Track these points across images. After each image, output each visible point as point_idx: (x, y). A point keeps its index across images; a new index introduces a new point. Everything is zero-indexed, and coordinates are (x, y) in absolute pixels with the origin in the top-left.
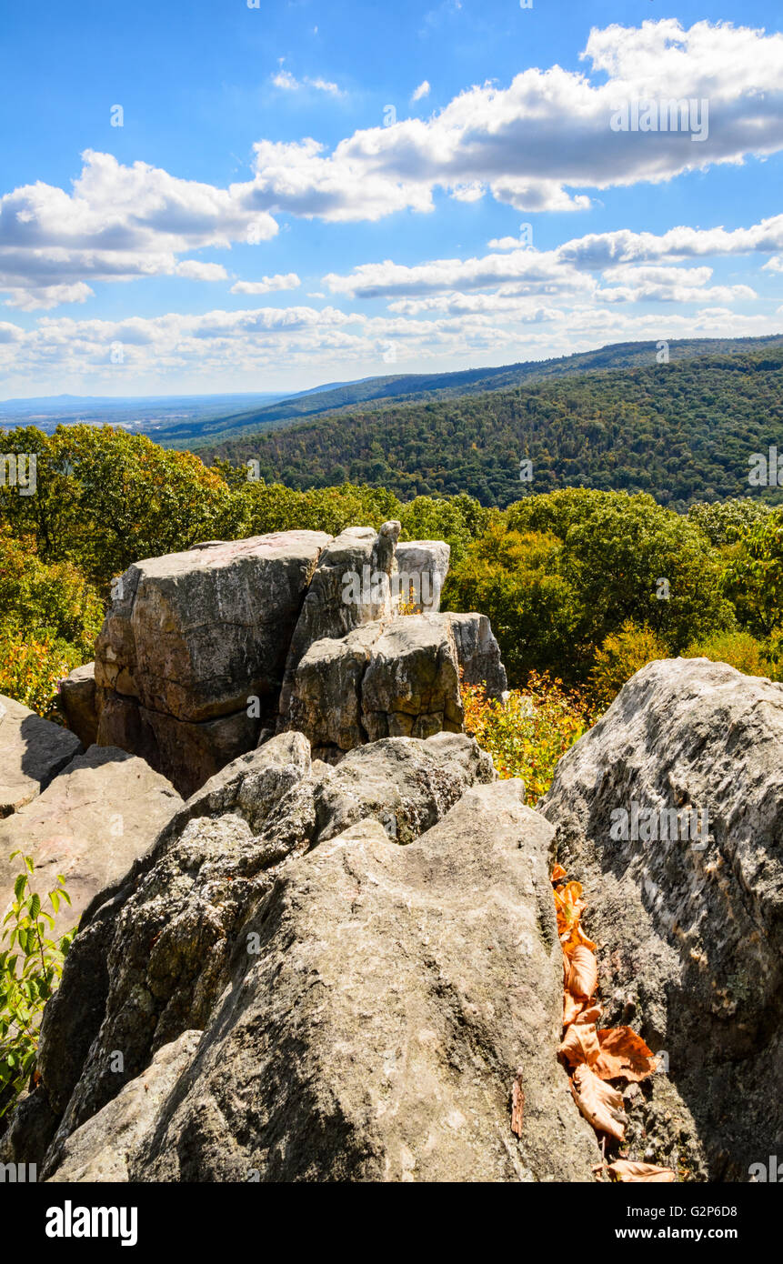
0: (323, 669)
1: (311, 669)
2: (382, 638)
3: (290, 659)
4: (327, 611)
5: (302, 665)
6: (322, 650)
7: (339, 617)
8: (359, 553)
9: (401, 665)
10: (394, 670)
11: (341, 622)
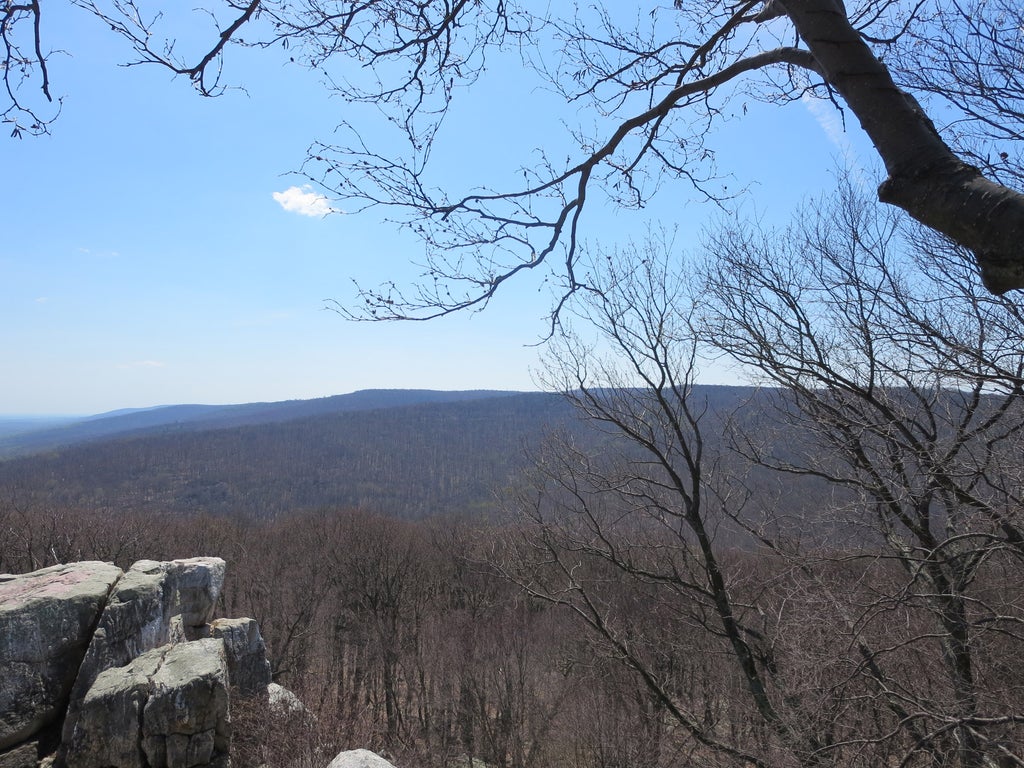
0: (110, 702)
1: (96, 702)
2: (163, 665)
3: (75, 689)
4: (114, 643)
5: (88, 698)
6: (109, 681)
7: (124, 647)
8: (146, 590)
9: (180, 693)
10: (174, 698)
11: (126, 652)
